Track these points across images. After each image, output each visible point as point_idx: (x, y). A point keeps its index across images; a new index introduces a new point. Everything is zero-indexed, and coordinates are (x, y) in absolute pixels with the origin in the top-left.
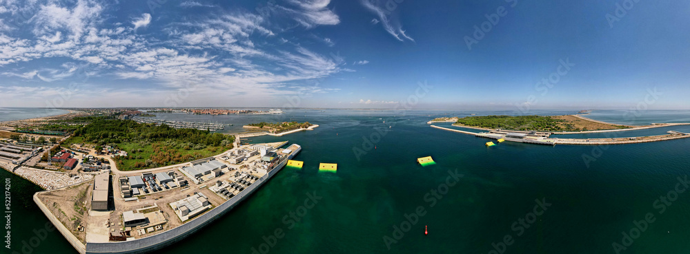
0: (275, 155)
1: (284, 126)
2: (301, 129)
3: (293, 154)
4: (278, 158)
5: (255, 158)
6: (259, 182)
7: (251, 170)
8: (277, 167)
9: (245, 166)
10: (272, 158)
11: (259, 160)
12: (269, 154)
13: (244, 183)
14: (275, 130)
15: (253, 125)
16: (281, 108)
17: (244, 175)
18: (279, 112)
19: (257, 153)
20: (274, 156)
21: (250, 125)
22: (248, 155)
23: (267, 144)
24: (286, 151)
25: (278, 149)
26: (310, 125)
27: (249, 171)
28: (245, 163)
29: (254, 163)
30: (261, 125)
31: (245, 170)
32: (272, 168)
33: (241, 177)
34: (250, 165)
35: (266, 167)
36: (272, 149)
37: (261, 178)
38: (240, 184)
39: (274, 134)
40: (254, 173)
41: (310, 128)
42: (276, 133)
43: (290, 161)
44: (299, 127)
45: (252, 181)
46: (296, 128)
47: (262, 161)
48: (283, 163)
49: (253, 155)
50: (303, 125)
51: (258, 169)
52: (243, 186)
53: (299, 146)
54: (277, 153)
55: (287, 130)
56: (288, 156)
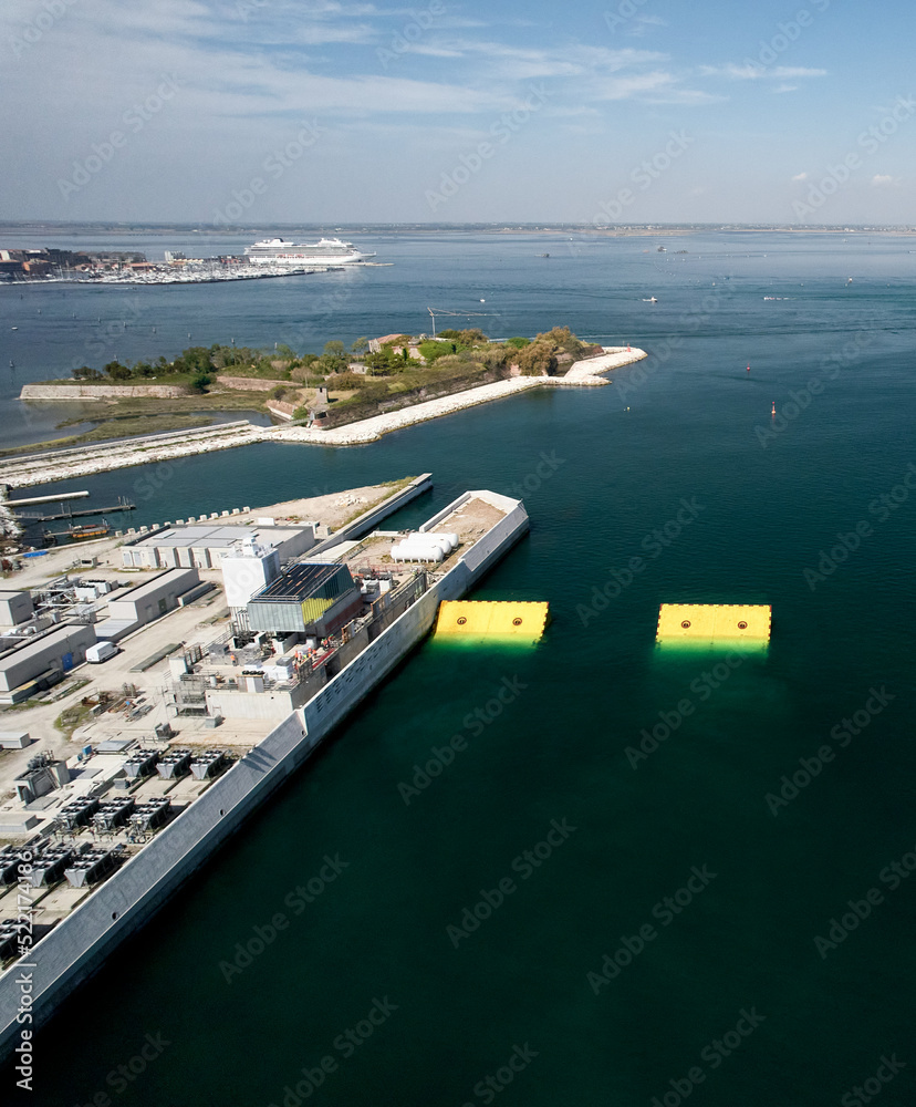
0: (336, 582)
1: (382, 365)
2: (518, 382)
3: (473, 558)
4: (363, 604)
5: (186, 625)
6: (242, 786)
7: (163, 715)
8: (362, 657)
9: (106, 702)
10: (315, 609)
11: (220, 634)
12: (286, 580)
13: (121, 820)
14: (318, 399)
15: (120, 375)
16: (352, 232)
17: (108, 766)
18: (333, 257)
19: (194, 590)
20: (330, 591)
21: (88, 376)
22: (122, 613)
23: (264, 516)
24: (422, 544)
25: (360, 534)
26: (581, 354)
27: (144, 731)
28: (104, 677)
29: (177, 666)
30: (198, 371)
31: (104, 729)
32: (330, 670)
33: (82, 787)
34: (151, 683)
35: (281, 675)
36: (308, 541)
37: (257, 756)
38: (85, 837)
39: (315, 434)
40: (193, 734)
41: (583, 374)
42: (330, 419)
43: (451, 611)
44: (500, 371)
45: (187, 792)
46: (474, 380)
47: (242, 640)
48: (403, 626)
49: (158, 607)
50: (528, 352)
51: (217, 700)
52: (109, 843)
53: (509, 505)
54: (355, 566)
55: (412, 395)
56: (441, 576)
